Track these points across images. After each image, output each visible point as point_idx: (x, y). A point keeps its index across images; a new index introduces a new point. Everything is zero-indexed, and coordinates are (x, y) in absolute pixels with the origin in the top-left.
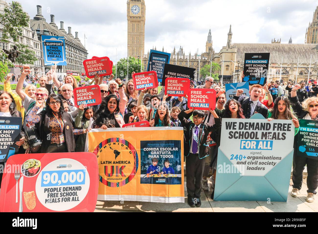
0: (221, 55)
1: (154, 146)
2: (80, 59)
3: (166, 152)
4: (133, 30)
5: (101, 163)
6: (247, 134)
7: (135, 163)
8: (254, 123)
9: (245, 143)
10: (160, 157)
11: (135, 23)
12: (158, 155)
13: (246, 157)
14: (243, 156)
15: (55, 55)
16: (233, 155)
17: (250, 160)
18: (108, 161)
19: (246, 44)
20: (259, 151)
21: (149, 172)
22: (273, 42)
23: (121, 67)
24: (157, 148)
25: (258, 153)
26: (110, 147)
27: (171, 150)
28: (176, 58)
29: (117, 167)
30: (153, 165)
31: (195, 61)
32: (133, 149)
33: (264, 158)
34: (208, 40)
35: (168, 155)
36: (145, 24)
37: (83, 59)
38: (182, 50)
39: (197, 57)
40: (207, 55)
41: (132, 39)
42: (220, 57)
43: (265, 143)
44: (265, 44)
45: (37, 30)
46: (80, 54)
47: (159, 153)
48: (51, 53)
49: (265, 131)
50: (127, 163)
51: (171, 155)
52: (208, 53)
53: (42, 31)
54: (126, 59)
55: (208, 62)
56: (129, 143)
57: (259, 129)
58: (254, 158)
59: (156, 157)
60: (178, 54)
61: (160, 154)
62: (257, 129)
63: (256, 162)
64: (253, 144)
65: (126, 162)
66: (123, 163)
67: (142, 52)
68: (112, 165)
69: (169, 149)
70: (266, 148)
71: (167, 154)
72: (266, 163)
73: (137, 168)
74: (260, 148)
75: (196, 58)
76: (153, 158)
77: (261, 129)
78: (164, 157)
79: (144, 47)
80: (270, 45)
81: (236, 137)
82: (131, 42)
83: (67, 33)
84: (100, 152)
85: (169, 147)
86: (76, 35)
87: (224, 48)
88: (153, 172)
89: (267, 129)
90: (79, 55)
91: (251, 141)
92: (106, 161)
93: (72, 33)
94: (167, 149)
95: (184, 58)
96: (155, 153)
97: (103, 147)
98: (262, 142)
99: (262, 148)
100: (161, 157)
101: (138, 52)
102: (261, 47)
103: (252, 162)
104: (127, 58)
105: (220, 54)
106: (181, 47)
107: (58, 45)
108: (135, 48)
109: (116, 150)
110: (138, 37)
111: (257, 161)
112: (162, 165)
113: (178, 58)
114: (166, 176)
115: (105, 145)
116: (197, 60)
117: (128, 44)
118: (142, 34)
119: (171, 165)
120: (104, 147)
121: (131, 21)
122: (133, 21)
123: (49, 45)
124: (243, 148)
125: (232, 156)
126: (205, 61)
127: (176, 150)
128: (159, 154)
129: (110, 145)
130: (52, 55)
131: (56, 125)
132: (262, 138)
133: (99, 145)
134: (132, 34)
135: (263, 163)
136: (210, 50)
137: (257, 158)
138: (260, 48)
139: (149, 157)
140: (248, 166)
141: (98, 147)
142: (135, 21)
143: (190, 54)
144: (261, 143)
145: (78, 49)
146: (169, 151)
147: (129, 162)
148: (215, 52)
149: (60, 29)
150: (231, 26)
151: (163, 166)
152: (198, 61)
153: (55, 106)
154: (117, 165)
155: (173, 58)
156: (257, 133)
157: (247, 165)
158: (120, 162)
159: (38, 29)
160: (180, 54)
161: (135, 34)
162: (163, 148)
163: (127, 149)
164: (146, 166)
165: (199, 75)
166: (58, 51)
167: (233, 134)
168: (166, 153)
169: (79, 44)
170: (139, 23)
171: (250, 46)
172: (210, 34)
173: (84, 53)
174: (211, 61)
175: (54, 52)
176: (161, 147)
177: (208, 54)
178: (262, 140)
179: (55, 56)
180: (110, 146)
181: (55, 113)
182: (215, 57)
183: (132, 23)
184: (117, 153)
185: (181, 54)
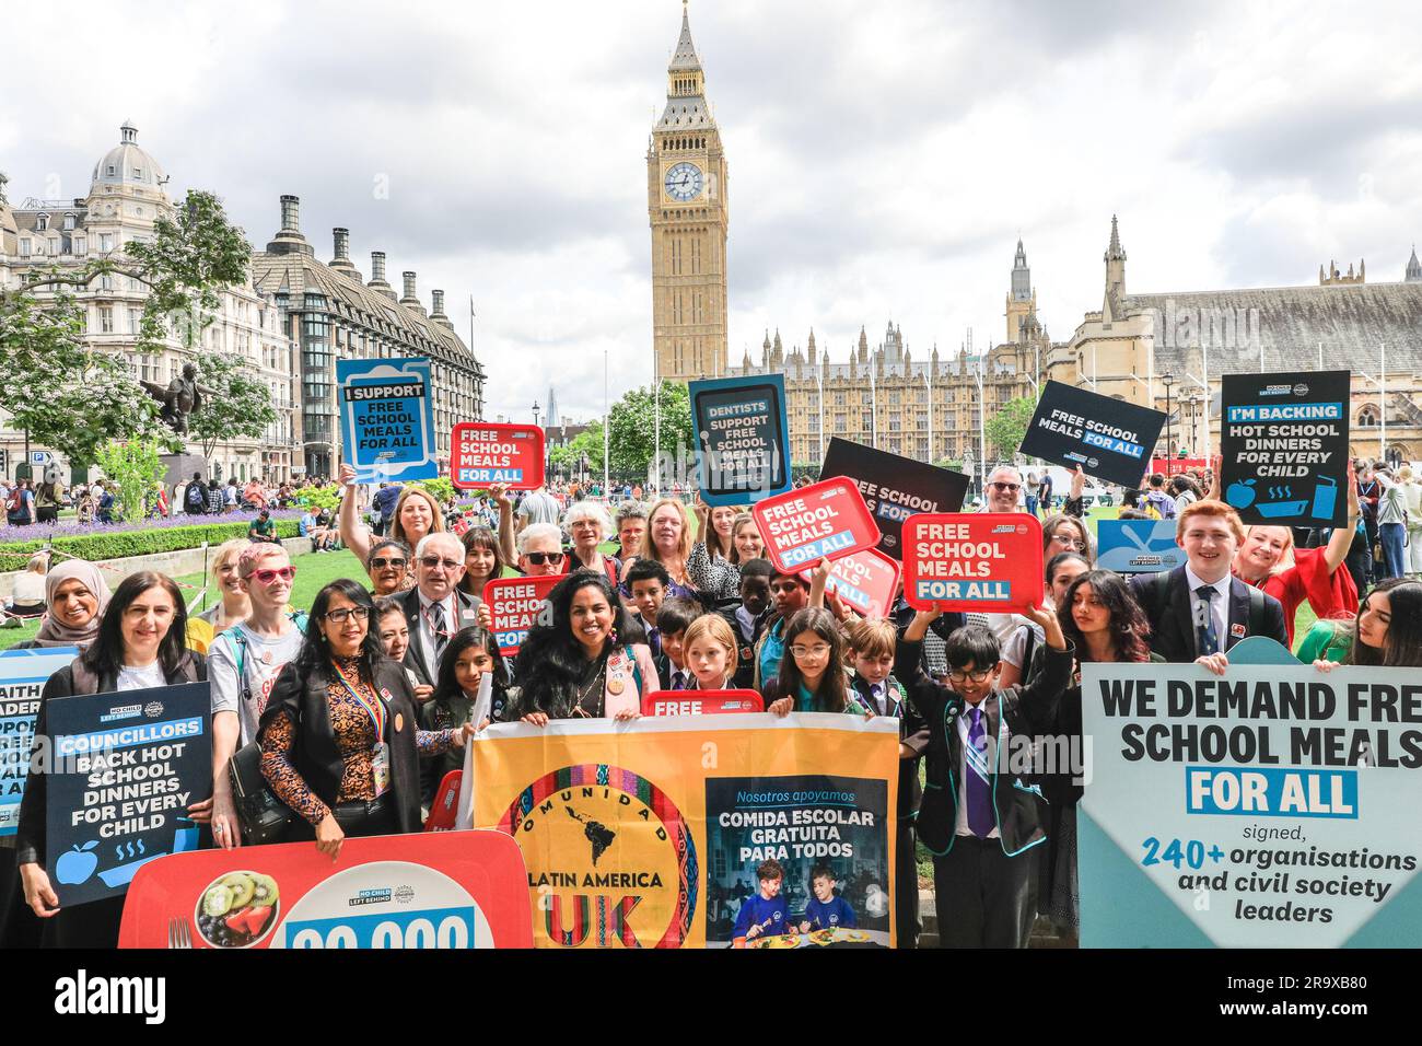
0: (1080, 349)
1: (766, 803)
2: (452, 404)
3: (818, 828)
4: (676, 264)
5: (532, 884)
6: (1214, 737)
7: (681, 884)
8: (1242, 686)
9: (1206, 784)
10: (791, 852)
11: (683, 239)
12: (782, 848)
13: (1222, 855)
14: (1208, 848)
15: (391, 438)
16: (1152, 840)
17: (1245, 870)
18: (562, 875)
19: (1194, 296)
20: (1291, 823)
21: (742, 928)
22: (1328, 277)
23: (628, 427)
24: (777, 814)
25: (1283, 834)
26: (568, 809)
27: (841, 821)
28: (873, 375)
29: (602, 900)
30: (764, 896)
31: (959, 386)
32: (673, 819)
33: (1320, 856)
34: (1013, 290)
35: (828, 843)
36: (726, 238)
37: (464, 401)
38: (897, 337)
39: (968, 365)
40: (1016, 355)
41: (672, 304)
42: (1078, 361)
43: (1314, 781)
44: (1289, 291)
45: (277, 296)
46: (451, 383)
47: (789, 834)
48: (372, 429)
49: (1306, 725)
50: (646, 885)
51: (841, 843)
52: (1016, 346)
53: (297, 295)
54: (649, 391)
55: (1020, 387)
56: (652, 788)
57: (1272, 715)
58: (1266, 859)
59: (776, 854)
60: (880, 357)
61: (794, 839)
62: (1263, 714)
63: (1281, 879)
64: (1252, 787)
65: (644, 880)
66: (629, 886)
67: (719, 359)
68: (582, 891)
69: (830, 816)
70: (1325, 809)
71: (822, 837)
72: (1333, 887)
73: (692, 907)
74: (1293, 807)
75: (963, 371)
76: (762, 859)
77: (1285, 715)
78: (813, 851)
79: (725, 335)
80: (1312, 291)
81: (1159, 751)
82: (667, 316)
83: (401, 296)
84: (526, 829)
85: (831, 808)
86: (434, 304)
87: (1091, 318)
88: (760, 928)
89: (1315, 715)
90: (449, 388)
91: (1237, 773)
92: (551, 874)
93: (418, 297)
94: (822, 816)
95: (908, 374)
96: (770, 835)
97: (537, 809)
98: (1298, 776)
99: (1302, 808)
100: (798, 856)
101: (698, 359)
102: (1269, 306)
103: (1257, 878)
104: (654, 388)
105: (1077, 347)
106: (890, 324)
107: (403, 396)
108: (688, 342)
109: (596, 823)
110: (697, 296)
111: (1286, 876)
112: (802, 890)
113: (880, 374)
114: (819, 937)
115: (547, 799)
116: (971, 378)
117: (655, 328)
118: (715, 281)
119: (842, 889)
120: (543, 808)
121: (666, 231)
122: (676, 230)
123: (364, 398)
124: (1201, 807)
125: (1152, 845)
126: (1008, 381)
127: (864, 823)
128: (787, 840)
129: (567, 797)
130: (378, 438)
131: (355, 719)
132: (1296, 759)
133: (521, 798)
134: (672, 283)
135: (1318, 887)
136: (1027, 332)
137: (1284, 858)
138: (1267, 312)
139: (743, 860)
140: (1240, 902)
141: (514, 808)
142: (682, 228)
143: (935, 355)
144: (1293, 781)
145: (443, 361)
146: (830, 825)
147: (656, 877)
148: (1051, 341)
149: (370, 284)
150: (1115, 221)
151: (809, 896)
152: (972, 383)
153: (349, 627)
154: (602, 890)
155: (858, 377)
156: (1264, 731)
157: (1232, 895)
158: (613, 880)
159: (281, 291)
160: (887, 357)
161: (686, 282)
162: (805, 812)
163: (646, 818)
164: (728, 903)
165: (983, 448)
166: (402, 418)
167: (1142, 739)
168: (818, 832)
169: (448, 341)
170: (702, 236)
171: (1215, 301)
172: (1020, 262)
173: (469, 378)
174: (1035, 380)
175: (388, 424)
176: (795, 808)
177: (1018, 350)
178: (1296, 767)
179: (389, 443)
180: (568, 804)
181: (343, 661)
182: (1054, 363)
183: (670, 237)
184: (600, 838)
185: (896, 357)
